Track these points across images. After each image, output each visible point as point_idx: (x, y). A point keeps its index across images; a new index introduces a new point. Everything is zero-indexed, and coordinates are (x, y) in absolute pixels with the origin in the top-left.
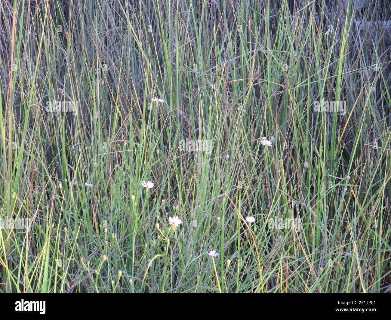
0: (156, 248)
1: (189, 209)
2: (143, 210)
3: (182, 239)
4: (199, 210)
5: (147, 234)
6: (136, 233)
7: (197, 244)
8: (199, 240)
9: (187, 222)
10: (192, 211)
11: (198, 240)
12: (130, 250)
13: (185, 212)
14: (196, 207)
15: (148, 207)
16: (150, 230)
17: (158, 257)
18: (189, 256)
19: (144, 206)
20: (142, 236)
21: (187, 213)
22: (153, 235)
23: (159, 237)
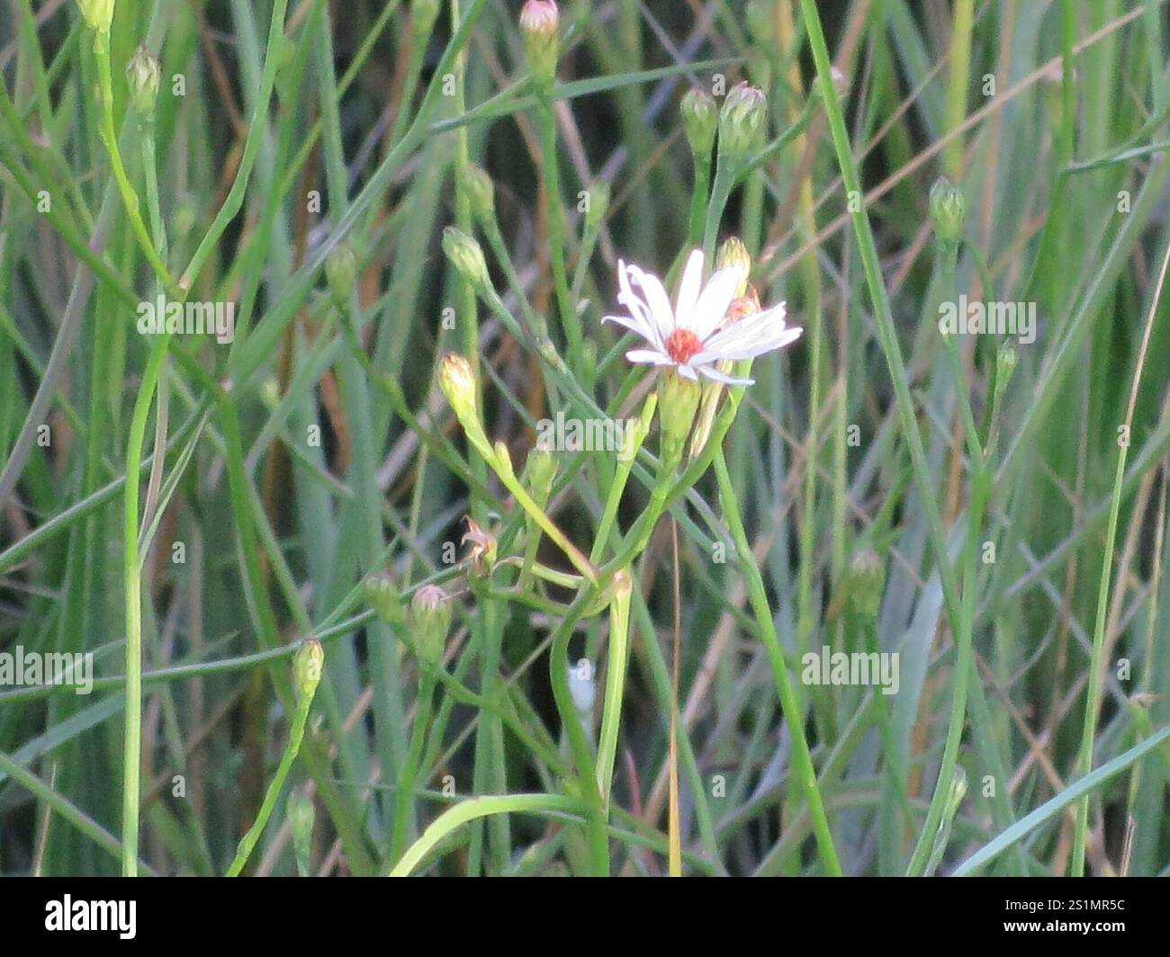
0: (457, 692)
1: (913, 117)
2: (257, 130)
3: (822, 539)
4: (1056, 119)
5: (317, 488)
6: (163, 491)
7: (1037, 612)
8: (1065, 549)
9: (882, 299)
10: (946, 141)
11: (1042, 546)
12: (84, 721)
13: (852, 161)
14: (1009, 89)
15: (332, 94)
16: (363, 427)
17: (487, 822)
18: (925, 786)
19: (258, 83)
20: (255, 511)
21: (875, 168)
22: (400, 495)
23: (482, 541)
